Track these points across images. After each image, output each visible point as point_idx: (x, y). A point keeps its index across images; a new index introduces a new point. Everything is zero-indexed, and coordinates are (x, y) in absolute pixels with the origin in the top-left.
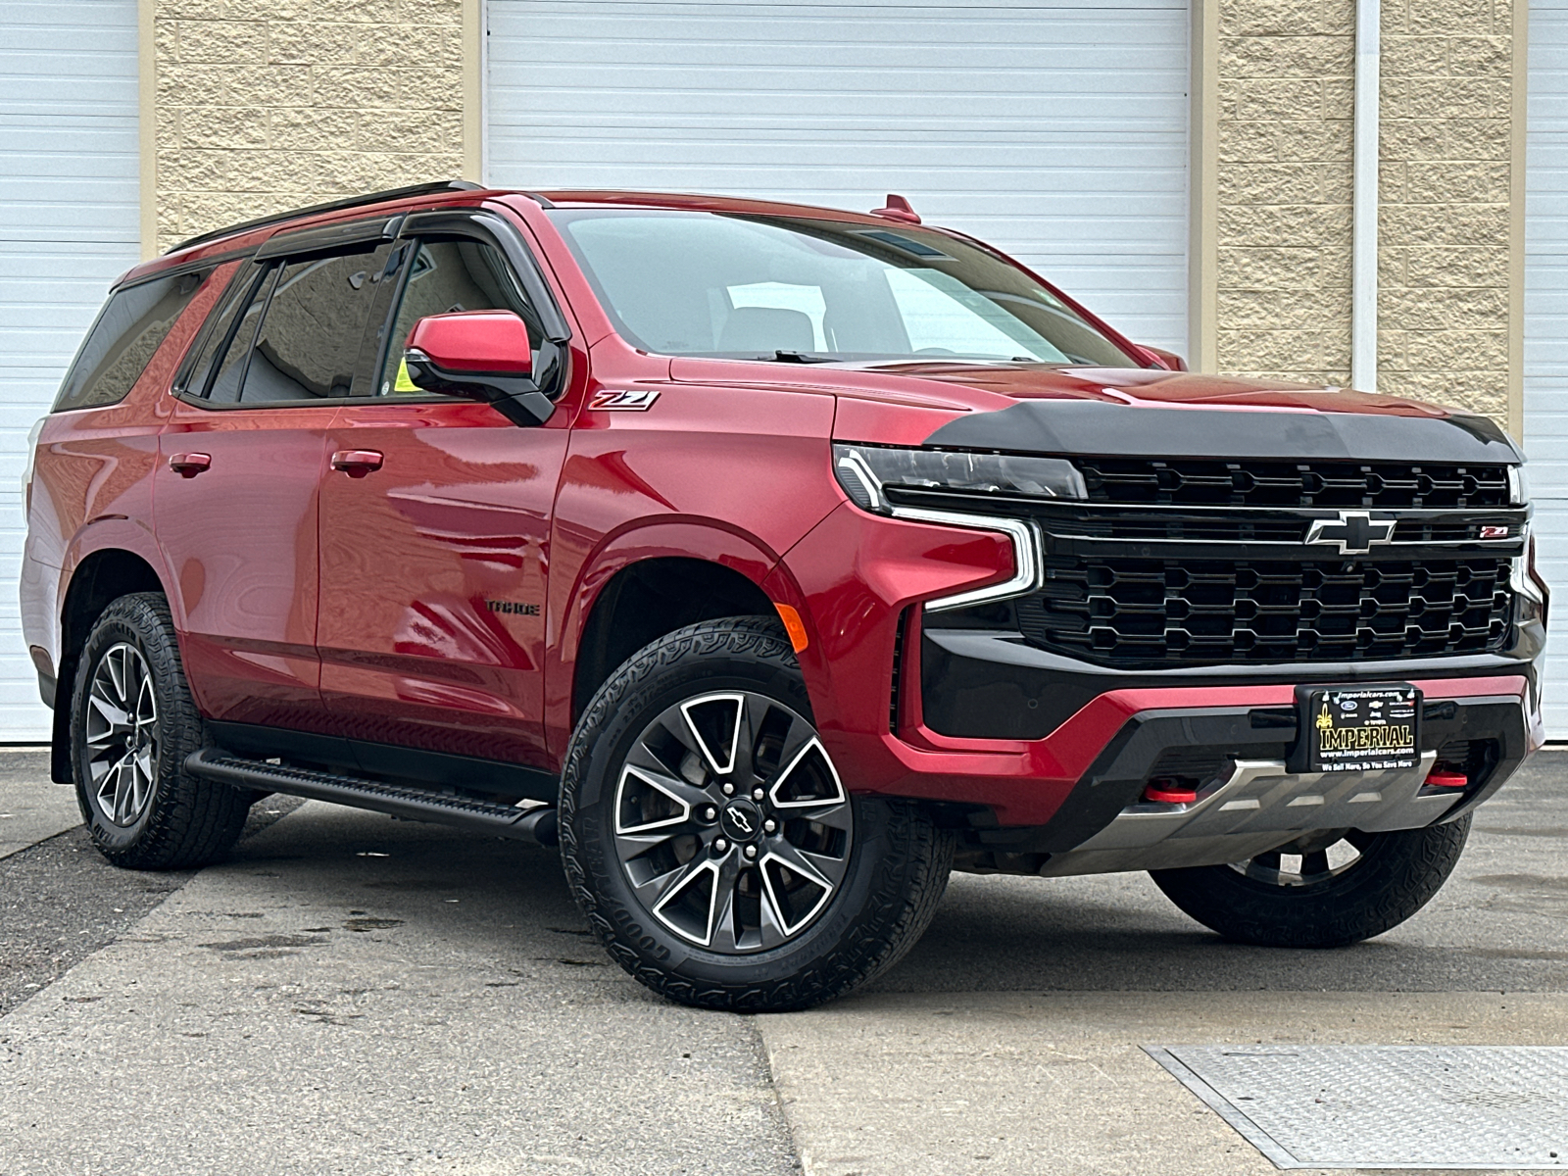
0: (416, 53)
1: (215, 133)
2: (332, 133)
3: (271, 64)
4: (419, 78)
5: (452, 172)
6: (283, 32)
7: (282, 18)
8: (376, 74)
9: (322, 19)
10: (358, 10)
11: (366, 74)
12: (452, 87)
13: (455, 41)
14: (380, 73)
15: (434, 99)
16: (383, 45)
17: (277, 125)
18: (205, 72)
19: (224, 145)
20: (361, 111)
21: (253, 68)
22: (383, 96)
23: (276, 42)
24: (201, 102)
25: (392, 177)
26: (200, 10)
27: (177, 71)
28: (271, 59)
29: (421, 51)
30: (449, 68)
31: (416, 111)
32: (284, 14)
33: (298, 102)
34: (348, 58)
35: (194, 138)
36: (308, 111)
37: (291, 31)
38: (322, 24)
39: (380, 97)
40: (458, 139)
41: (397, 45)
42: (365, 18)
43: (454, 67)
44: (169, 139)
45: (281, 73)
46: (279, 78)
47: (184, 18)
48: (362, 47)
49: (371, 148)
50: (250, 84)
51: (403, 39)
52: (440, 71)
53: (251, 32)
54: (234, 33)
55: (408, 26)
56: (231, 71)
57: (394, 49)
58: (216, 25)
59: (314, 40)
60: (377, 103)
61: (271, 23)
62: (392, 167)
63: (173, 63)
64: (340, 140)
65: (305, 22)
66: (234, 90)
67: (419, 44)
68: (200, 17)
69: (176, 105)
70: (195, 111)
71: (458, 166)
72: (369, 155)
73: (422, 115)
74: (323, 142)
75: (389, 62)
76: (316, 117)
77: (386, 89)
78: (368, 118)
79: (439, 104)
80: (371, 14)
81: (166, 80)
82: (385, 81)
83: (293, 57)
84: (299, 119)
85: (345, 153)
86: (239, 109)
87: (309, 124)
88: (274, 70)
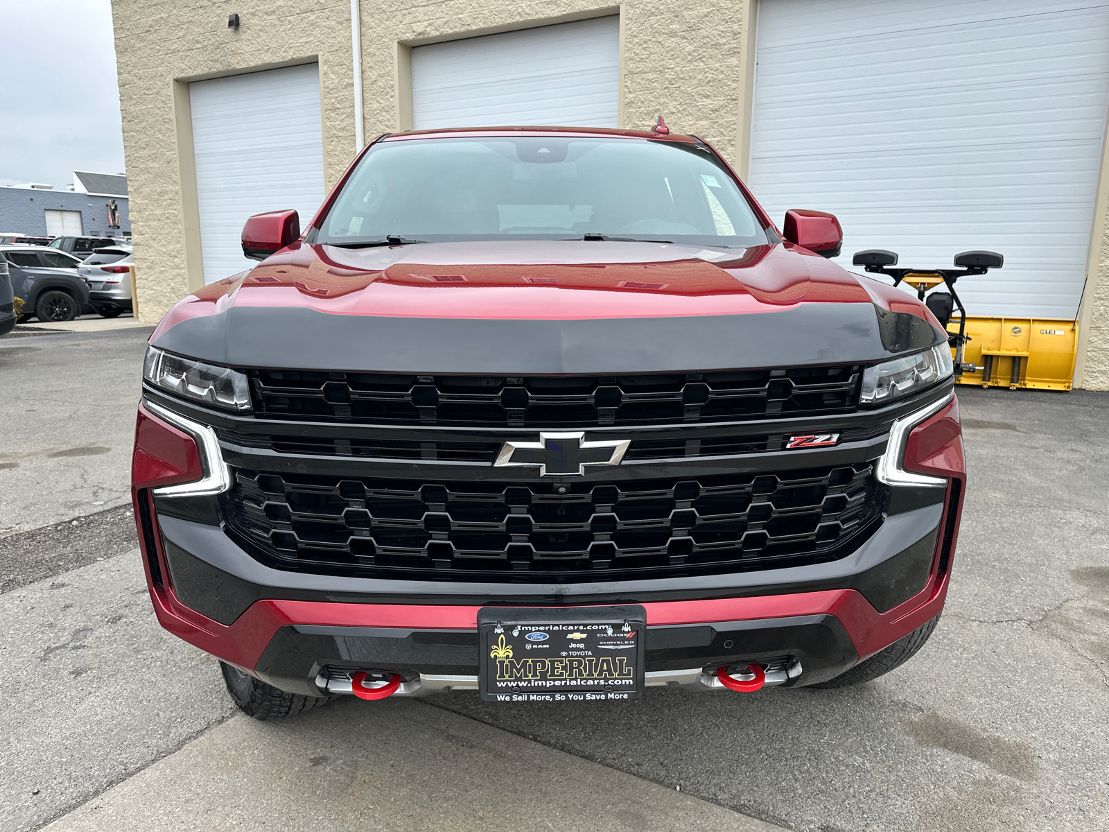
0: (721, 76)
1: (644, 120)
2: (686, 115)
3: (665, 88)
4: (722, 87)
5: (732, 126)
6: (670, 74)
7: (670, 68)
8: (704, 88)
9: (684, 67)
10: (699, 61)
11: (701, 88)
12: (734, 89)
13: (737, 69)
14: (706, 87)
15: (727, 96)
16: (708, 75)
17: (666, 114)
18: (641, 95)
19: (646, 124)
20: (698, 104)
21: (658, 91)
22: (707, 97)
23: (667, 79)
24: (639, 108)
25: (708, 131)
26: (640, 69)
27: (631, 96)
28: (665, 86)
29: (723, 75)
30: (733, 81)
31: (719, 101)
32: (671, 67)
33: (674, 103)
34: (694, 82)
35: (636, 122)
36: (678, 107)
37: (673, 73)
38: (685, 69)
39: (706, 97)
40: (735, 112)
41: (713, 74)
42: (702, 64)
43: (735, 80)
44: (628, 124)
45: (668, 92)
46: (668, 94)
47: (634, 74)
48: (700, 77)
49: (701, 120)
50: (657, 98)
51: (716, 71)
52: (729, 83)
53: (658, 76)
54: (652, 77)
55: (718, 65)
56: (651, 93)
57: (712, 75)
58: (646, 75)
59: (681, 76)
60: (704, 100)
61: (666, 71)
62: (708, 127)
63: (630, 92)
64: (690, 117)
65: (678, 69)
66: (651, 101)
67: (722, 72)
68: (640, 72)
69: (630, 110)
70: (637, 111)
71: (735, 124)
72: (700, 122)
73: (722, 103)
74: (683, 119)
75: (709, 81)
76: (681, 109)
77: (708, 93)
78: (700, 107)
79: (729, 97)
80: (704, 62)
81: (627, 100)
82: (707, 90)
83: (673, 84)
84: (674, 110)
85: (691, 123)
86: (652, 108)
87: (678, 112)
88: (666, 91)
